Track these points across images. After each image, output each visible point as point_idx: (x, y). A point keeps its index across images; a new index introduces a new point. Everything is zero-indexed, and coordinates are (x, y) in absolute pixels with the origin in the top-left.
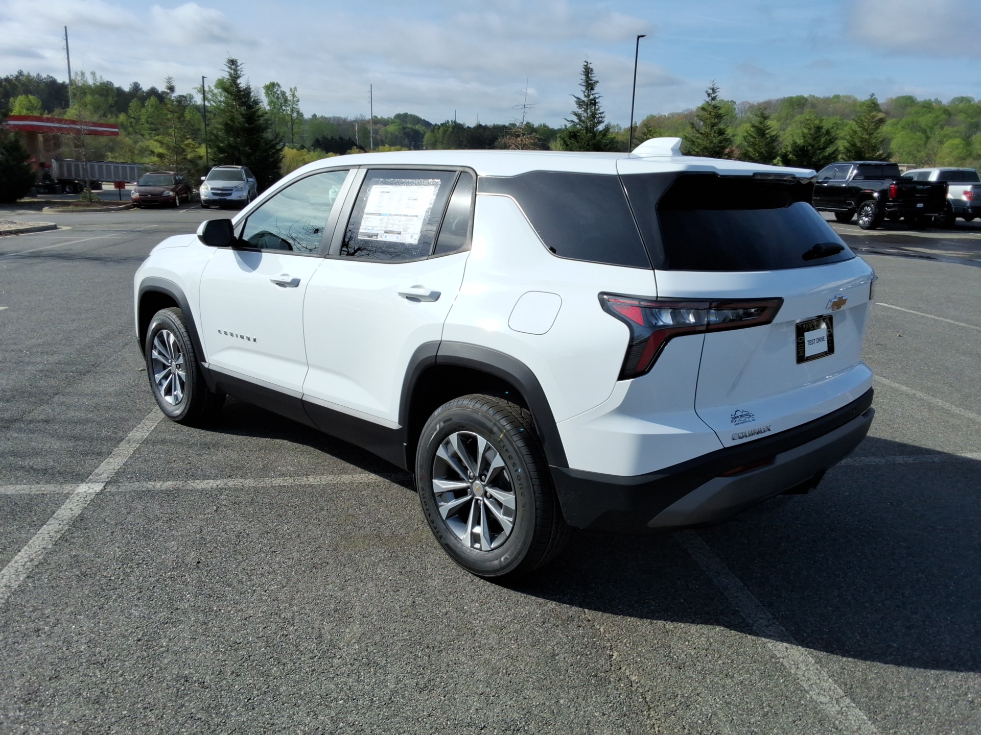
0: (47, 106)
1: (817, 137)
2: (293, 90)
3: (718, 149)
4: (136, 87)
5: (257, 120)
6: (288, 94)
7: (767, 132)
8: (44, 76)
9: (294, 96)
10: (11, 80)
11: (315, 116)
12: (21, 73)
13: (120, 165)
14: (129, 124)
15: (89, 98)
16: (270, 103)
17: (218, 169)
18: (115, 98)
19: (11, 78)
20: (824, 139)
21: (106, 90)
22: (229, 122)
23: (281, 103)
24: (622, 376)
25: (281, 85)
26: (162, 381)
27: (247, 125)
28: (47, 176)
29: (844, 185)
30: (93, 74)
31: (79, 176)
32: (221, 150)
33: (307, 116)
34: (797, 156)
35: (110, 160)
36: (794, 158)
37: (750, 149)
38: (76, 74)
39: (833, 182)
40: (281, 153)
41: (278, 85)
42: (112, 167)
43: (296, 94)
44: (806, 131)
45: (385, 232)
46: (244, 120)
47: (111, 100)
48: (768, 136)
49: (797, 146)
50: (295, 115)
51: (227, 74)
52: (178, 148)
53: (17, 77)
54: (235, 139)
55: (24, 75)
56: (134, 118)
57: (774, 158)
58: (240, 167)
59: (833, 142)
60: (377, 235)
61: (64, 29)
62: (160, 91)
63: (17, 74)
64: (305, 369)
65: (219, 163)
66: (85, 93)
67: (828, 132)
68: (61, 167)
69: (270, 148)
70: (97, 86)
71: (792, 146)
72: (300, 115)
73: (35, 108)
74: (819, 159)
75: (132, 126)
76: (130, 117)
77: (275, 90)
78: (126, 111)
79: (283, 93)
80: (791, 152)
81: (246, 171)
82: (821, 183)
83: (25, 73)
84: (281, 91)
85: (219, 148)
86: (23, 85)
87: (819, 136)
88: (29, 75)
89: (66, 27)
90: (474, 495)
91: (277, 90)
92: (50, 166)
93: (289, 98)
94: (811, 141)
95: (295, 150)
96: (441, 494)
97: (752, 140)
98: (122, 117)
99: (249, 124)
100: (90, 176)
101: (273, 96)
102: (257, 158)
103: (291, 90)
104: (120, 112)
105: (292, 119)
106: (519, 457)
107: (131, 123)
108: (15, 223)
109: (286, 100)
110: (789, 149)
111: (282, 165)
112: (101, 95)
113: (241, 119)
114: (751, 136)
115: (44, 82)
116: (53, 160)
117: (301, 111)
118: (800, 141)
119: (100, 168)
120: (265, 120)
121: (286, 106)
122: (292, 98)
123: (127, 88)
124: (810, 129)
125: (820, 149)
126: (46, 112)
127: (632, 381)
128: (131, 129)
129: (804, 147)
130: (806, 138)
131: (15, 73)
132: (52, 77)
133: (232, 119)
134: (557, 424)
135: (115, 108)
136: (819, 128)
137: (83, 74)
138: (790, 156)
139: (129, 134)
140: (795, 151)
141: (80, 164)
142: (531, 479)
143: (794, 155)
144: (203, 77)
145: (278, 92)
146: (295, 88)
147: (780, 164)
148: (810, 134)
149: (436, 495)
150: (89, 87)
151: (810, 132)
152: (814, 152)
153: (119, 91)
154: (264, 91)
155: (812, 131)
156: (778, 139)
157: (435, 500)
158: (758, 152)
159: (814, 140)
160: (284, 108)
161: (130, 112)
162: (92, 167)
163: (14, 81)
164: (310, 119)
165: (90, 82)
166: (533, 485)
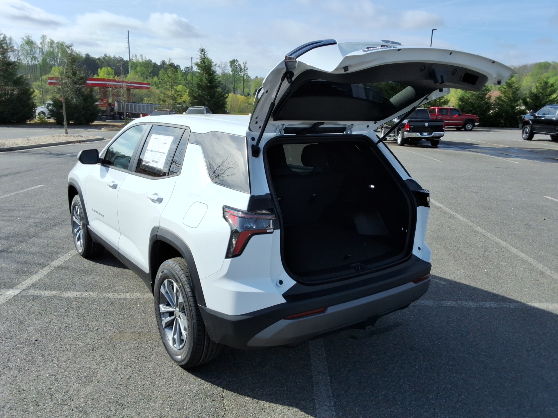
0: (117, 74)
1: (545, 88)
2: (245, 63)
3: (481, 95)
4: (164, 62)
5: (214, 82)
6: (242, 66)
7: (513, 85)
8: (117, 57)
9: (245, 66)
10: (101, 59)
11: (257, 77)
12: (106, 55)
13: (149, 105)
14: (159, 83)
15: (138, 69)
16: (233, 71)
17: (192, 108)
18: (152, 69)
19: (101, 58)
20: (550, 89)
21: (148, 64)
22: (200, 83)
23: (238, 71)
24: (227, 257)
25: (238, 61)
26: (77, 233)
27: (209, 84)
28: (112, 110)
29: (554, 119)
30: (141, 56)
31: (128, 111)
32: (195, 98)
33: (253, 77)
34: (532, 99)
35: (146, 102)
36: (531, 100)
37: (502, 95)
38: (133, 56)
39: (548, 117)
40: (226, 99)
41: (237, 61)
42: (145, 106)
43: (246, 65)
44: (538, 84)
45: (152, 161)
46: (207, 81)
47: (150, 70)
48: (513, 87)
49: (532, 94)
50: (245, 77)
51: (200, 57)
52: (172, 97)
53: (104, 57)
54: (202, 92)
55: (107, 57)
56: (162, 79)
57: (518, 100)
58: (203, 107)
59: (556, 91)
60: (149, 163)
61: (127, 32)
62: (176, 65)
63: (104, 56)
64: (119, 234)
65: (193, 105)
66: (137, 66)
67: (552, 85)
68: (119, 106)
69: (221, 97)
70: (143, 62)
71: (529, 93)
72: (248, 77)
73: (110, 74)
74: (546, 101)
75: (160, 84)
76: (159, 79)
77: (235, 63)
78: (158, 76)
79: (240, 65)
80: (528, 97)
81: (206, 109)
82: (541, 117)
83: (108, 55)
84: (238, 64)
85: (194, 97)
86: (106, 61)
87: (546, 88)
88: (110, 57)
89: (128, 31)
90: (176, 317)
91: (236, 64)
92: (114, 105)
93: (242, 68)
94: (541, 91)
95: (243, 97)
96: (163, 313)
97: (504, 90)
98: (155, 79)
99: (210, 84)
100: (133, 111)
101: (234, 67)
102: (213, 102)
103: (244, 63)
104: (154, 76)
105: (243, 79)
106: (187, 298)
107: (160, 82)
108: (82, 136)
109: (241, 69)
110: (527, 96)
111: (226, 106)
112: (145, 67)
113: (206, 81)
114: (503, 87)
115: (117, 60)
116: (115, 102)
117: (248, 75)
118: (534, 91)
119: (139, 106)
120: (218, 81)
121: (241, 72)
122: (244, 68)
123: (159, 63)
124: (541, 83)
125: (547, 96)
126: (116, 76)
127: (231, 260)
128: (159, 85)
129: (536, 94)
130: (538, 89)
131: (103, 56)
132: (121, 57)
133: (201, 81)
134: (201, 281)
135: (152, 74)
136: (546, 83)
137: (136, 56)
138: (528, 99)
139: (158, 88)
140: (531, 96)
141: (129, 104)
142: (192, 311)
143: (530, 99)
144: (192, 58)
145: (237, 65)
146: (246, 62)
147: (522, 104)
148: (541, 87)
149: (161, 314)
150: (140, 63)
151: (541, 85)
152: (543, 98)
153: (155, 64)
154: (229, 64)
155: (542, 85)
156: (520, 89)
157: (161, 316)
158: (507, 97)
159: (543, 90)
160: (239, 73)
161: (160, 76)
162: (135, 106)
163: (102, 60)
164: (255, 79)
165: (140, 60)
166: (193, 315)
